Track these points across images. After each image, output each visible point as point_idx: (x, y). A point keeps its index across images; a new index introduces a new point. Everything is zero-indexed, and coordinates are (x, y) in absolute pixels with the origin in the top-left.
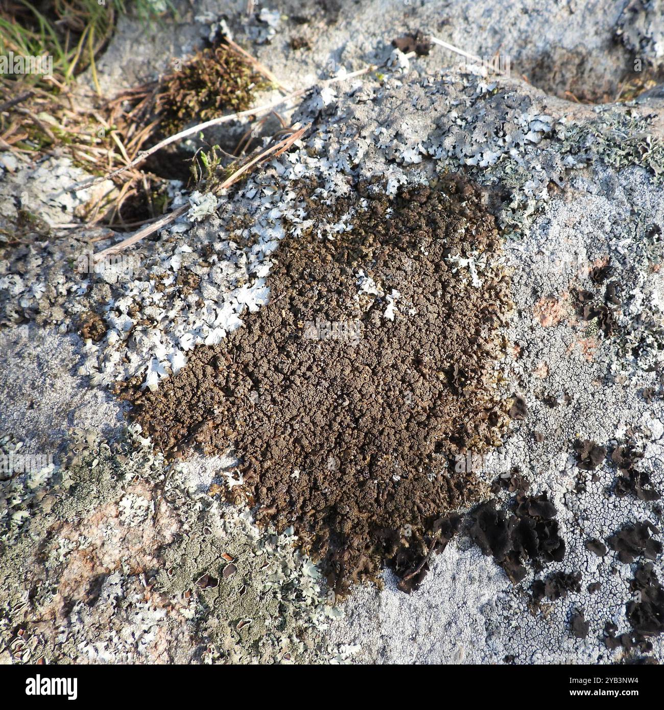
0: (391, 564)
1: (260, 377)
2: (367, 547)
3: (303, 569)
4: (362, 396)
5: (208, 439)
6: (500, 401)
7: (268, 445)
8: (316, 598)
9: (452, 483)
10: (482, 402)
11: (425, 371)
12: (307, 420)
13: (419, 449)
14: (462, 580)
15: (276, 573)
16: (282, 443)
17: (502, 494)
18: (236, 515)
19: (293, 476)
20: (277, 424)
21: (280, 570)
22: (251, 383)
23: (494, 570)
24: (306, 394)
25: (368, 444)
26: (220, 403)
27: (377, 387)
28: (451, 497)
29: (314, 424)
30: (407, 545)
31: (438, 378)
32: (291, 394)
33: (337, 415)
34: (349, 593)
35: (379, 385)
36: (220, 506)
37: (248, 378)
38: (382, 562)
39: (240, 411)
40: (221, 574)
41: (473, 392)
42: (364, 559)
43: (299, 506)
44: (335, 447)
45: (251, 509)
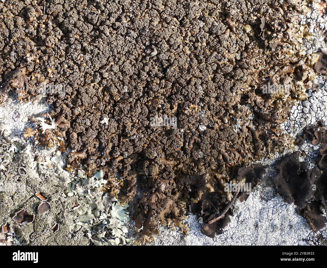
0: (196, 210)
1: (70, 27)
2: (174, 193)
3: (112, 212)
4: (171, 46)
5: (22, 84)
6: (306, 56)
7: (79, 92)
8: (124, 239)
9: (257, 134)
10: (288, 56)
11: (232, 24)
12: (116, 68)
13: (225, 100)
14: (264, 227)
15: (86, 213)
16: (92, 91)
17: (305, 146)
18: (48, 158)
19: (103, 122)
20: (86, 73)
21: (90, 212)
22: (62, 34)
23: (296, 219)
24: (115, 43)
25: (176, 94)
26: (32, 51)
27: (185, 38)
28: (256, 149)
29: (123, 72)
30: (212, 190)
31: (244, 31)
32: (100, 43)
33: (146, 64)
34: (157, 232)
35: (186, 36)
36: (33, 150)
37: (58, 29)
38: (187, 208)
39: (52, 59)
40: (36, 211)
41: (278, 45)
42: (170, 202)
43: (108, 151)
44: (143, 96)
45: (62, 153)
